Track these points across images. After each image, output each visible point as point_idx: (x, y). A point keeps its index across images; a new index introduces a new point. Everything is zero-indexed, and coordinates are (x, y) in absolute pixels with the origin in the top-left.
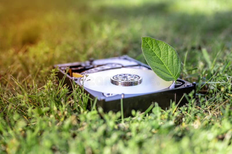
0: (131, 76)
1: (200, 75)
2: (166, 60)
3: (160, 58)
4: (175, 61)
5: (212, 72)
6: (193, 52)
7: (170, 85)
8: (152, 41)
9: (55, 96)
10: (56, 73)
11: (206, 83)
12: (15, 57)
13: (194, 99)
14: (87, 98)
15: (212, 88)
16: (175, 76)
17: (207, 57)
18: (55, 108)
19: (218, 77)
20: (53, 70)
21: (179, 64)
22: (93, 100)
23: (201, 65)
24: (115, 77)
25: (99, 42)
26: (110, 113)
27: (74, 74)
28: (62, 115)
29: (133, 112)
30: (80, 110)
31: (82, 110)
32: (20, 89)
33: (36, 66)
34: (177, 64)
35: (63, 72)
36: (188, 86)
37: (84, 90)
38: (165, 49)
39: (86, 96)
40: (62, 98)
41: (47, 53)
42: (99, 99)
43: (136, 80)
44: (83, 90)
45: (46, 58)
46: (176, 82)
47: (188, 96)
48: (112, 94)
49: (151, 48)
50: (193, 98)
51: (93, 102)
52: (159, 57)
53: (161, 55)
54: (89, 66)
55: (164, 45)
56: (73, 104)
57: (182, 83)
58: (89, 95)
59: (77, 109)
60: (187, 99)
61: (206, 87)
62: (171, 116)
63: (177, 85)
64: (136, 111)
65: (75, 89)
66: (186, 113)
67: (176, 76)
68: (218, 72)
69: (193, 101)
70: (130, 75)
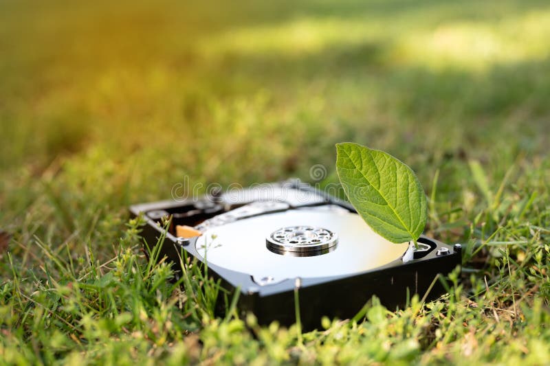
0: (313, 231)
1: (470, 225)
2: (394, 195)
3: (379, 191)
4: (413, 196)
5: (496, 218)
6: (448, 165)
7: (404, 253)
8: (359, 152)
9: (141, 286)
10: (139, 228)
11: (483, 243)
12: (37, 187)
13: (461, 287)
14: (215, 288)
15: (496, 253)
16: (413, 231)
17: (481, 178)
18: (144, 315)
19: (510, 228)
20: (132, 222)
21: (422, 203)
22: (229, 293)
23: (468, 198)
24: (275, 236)
25: (230, 144)
26: (274, 327)
27: (179, 228)
28: (161, 332)
29: (325, 322)
30: (201, 318)
31: (206, 318)
32: (57, 268)
33: (90, 211)
34: (417, 204)
35: (157, 226)
36: (443, 253)
37: (209, 268)
38: (390, 168)
39: (213, 285)
40: (158, 291)
41: (109, 175)
42: (245, 291)
43: (324, 241)
44: (206, 269)
45: (109, 188)
46: (416, 245)
47: (447, 278)
48: (273, 279)
49: (358, 167)
50: (459, 284)
51: (231, 298)
52: (376, 187)
53: (381, 183)
54: (212, 208)
55: (388, 160)
56: (183, 304)
57: (429, 247)
58: (219, 281)
59: (195, 316)
60: (446, 285)
61: (484, 251)
62: (410, 327)
63: (419, 251)
64: (331, 320)
65: (186, 266)
66: (442, 316)
67: (416, 231)
68: (509, 217)
69: (458, 290)
70: (308, 229)
